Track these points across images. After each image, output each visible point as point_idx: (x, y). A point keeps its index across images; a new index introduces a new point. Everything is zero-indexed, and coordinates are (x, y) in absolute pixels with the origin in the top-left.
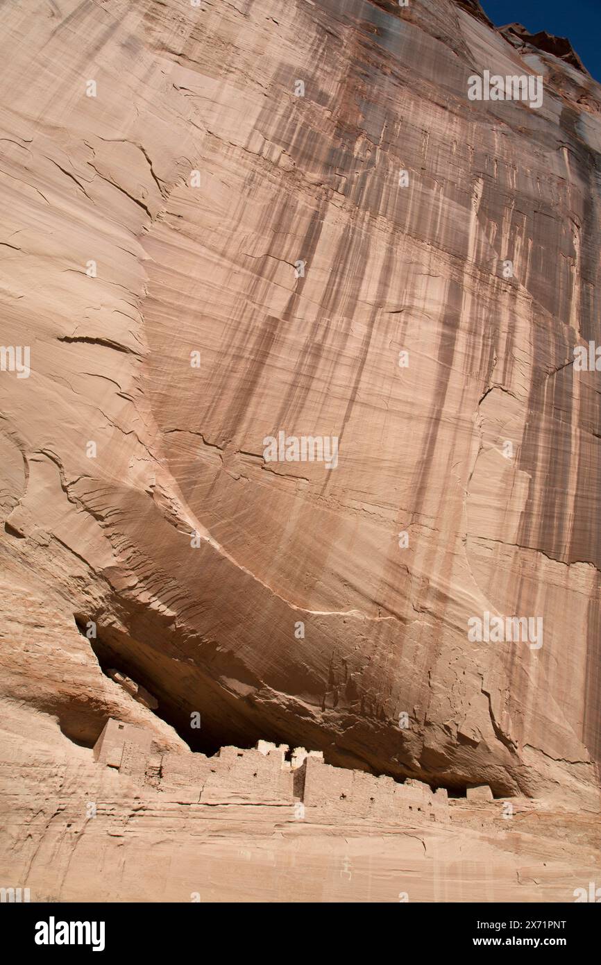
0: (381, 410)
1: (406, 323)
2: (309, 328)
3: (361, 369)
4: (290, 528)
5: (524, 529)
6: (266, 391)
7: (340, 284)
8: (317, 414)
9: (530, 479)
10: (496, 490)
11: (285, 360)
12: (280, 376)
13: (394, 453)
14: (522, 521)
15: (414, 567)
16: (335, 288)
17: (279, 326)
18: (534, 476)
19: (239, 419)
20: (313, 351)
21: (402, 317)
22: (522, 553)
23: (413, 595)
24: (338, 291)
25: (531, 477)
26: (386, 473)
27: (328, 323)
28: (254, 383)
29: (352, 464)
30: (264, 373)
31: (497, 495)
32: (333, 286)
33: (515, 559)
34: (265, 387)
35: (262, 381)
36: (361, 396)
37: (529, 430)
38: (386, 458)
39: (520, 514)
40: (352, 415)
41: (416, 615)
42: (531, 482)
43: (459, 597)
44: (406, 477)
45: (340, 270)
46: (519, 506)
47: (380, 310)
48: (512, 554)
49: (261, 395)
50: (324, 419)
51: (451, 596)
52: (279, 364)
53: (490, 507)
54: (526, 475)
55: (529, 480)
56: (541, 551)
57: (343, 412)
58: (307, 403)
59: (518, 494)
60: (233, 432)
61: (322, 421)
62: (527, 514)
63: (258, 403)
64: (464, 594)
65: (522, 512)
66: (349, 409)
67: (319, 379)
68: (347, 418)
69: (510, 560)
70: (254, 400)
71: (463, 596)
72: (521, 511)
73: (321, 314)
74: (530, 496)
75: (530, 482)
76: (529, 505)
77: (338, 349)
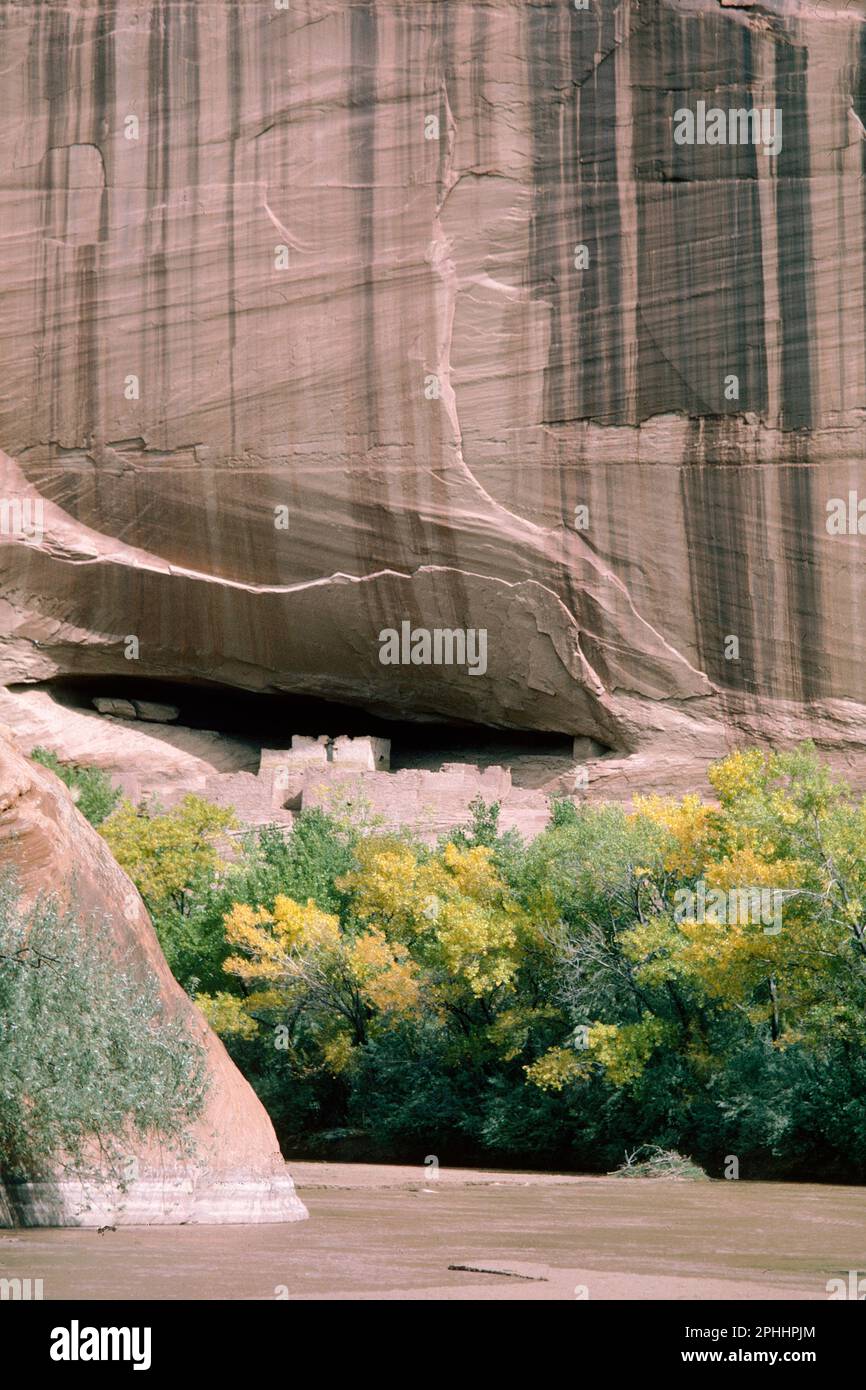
0: (277, 307)
1: (284, 142)
2: (139, 236)
3: (232, 259)
4: (211, 505)
5: (553, 393)
6: (112, 355)
7: (166, 132)
8: (190, 355)
9: (552, 309)
10: (496, 350)
11: (121, 299)
12: (123, 326)
13: (315, 363)
14: (548, 383)
15: (391, 503)
16: (160, 144)
17: (97, 254)
18: (557, 302)
19: (92, 405)
20: (153, 269)
21: (275, 137)
22: (555, 432)
23: (405, 538)
24: (166, 149)
25: (550, 305)
26: (311, 394)
27: (164, 212)
28: (92, 352)
29: (258, 401)
30: (100, 331)
31: (499, 356)
32: (157, 142)
33: (546, 445)
34: (108, 351)
35: (101, 345)
36: (243, 302)
37: (537, 225)
38: (304, 374)
39: (542, 373)
40: (238, 334)
41: (419, 559)
42: (554, 313)
43: (465, 525)
44: (342, 389)
45: (160, 107)
46: (539, 360)
47: (239, 142)
48: (541, 437)
49: (108, 362)
50: (201, 356)
51: (453, 527)
52: (114, 311)
53: (489, 379)
54: (544, 303)
55: (549, 313)
56: (587, 418)
57: (226, 336)
58: (171, 346)
59: (533, 342)
60: (91, 424)
61: (199, 361)
62: (554, 369)
63: (107, 374)
64: (473, 519)
65: (545, 370)
66: (233, 327)
67: (175, 306)
68: (233, 340)
69: (538, 448)
70: (101, 372)
71: (472, 523)
72: (542, 367)
73: (151, 201)
74: (556, 338)
75: (553, 315)
76: (555, 354)
77: (189, 247)
